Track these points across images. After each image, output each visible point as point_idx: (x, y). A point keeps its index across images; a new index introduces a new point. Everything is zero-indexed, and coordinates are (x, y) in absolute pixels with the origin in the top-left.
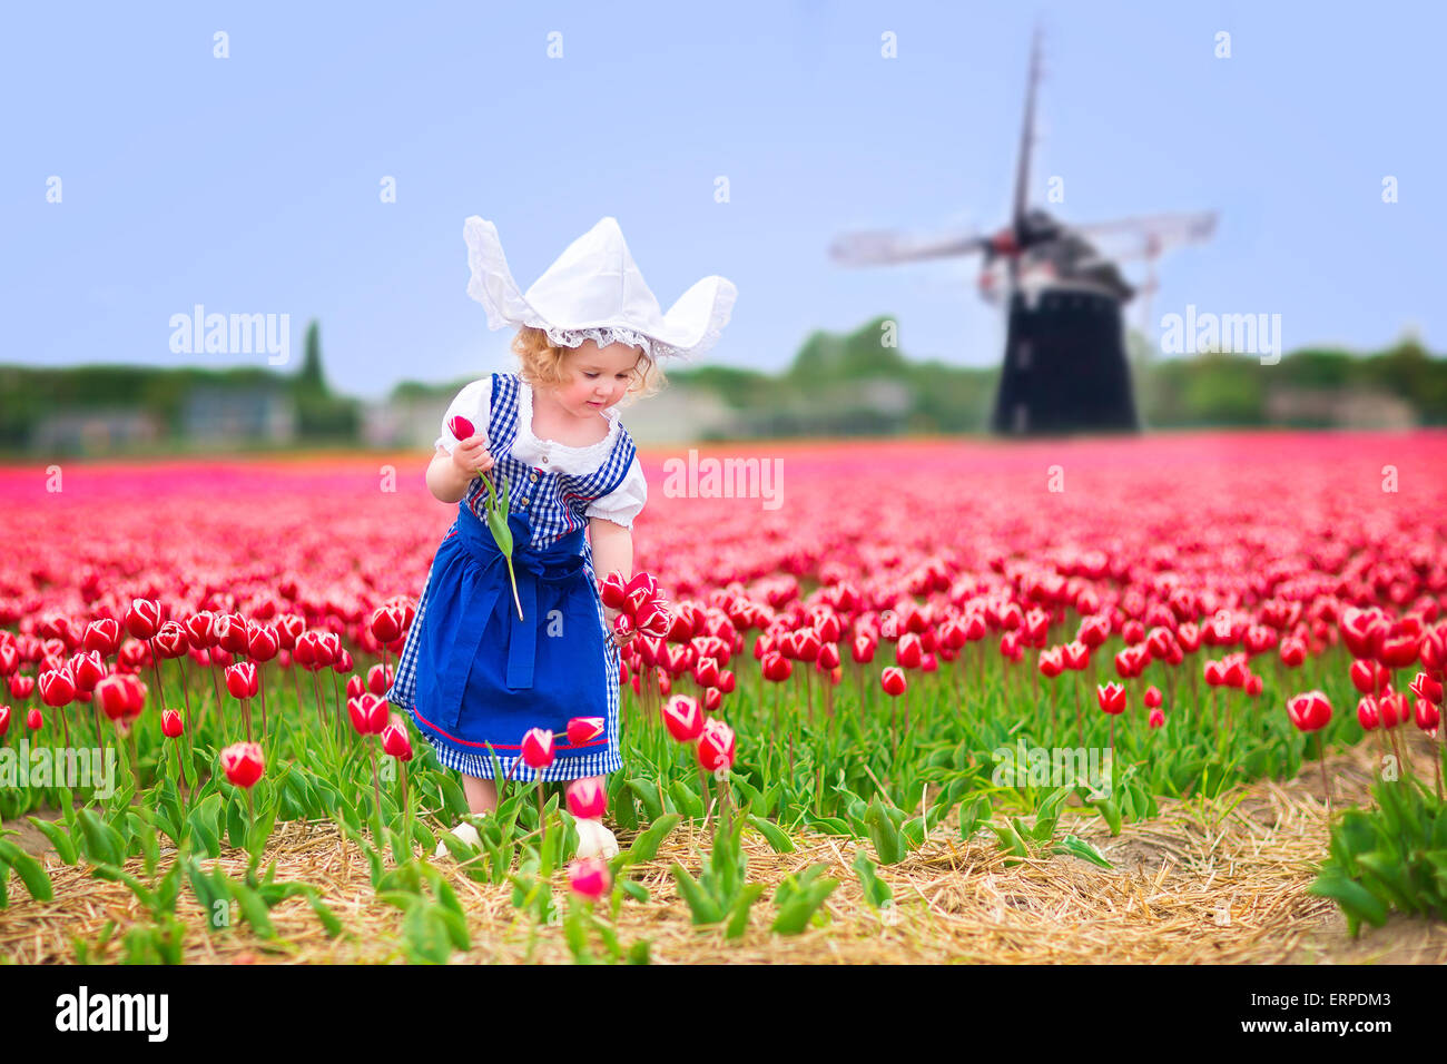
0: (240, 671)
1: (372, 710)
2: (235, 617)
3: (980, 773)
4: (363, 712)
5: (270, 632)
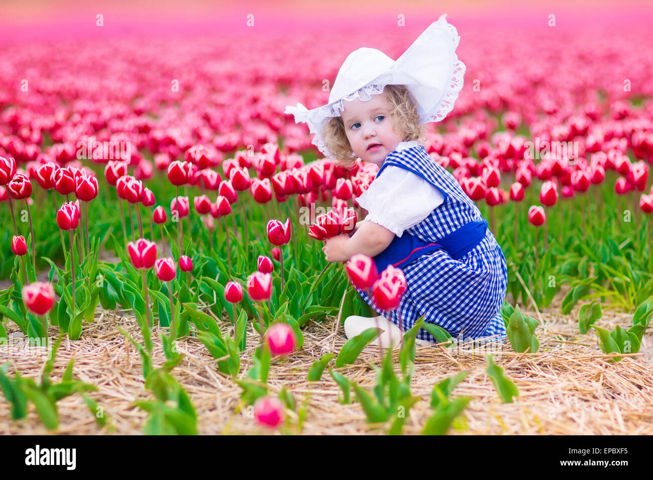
0: (65, 212)
1: (145, 251)
2: (67, 170)
3: (596, 282)
4: (138, 253)
5: (91, 180)
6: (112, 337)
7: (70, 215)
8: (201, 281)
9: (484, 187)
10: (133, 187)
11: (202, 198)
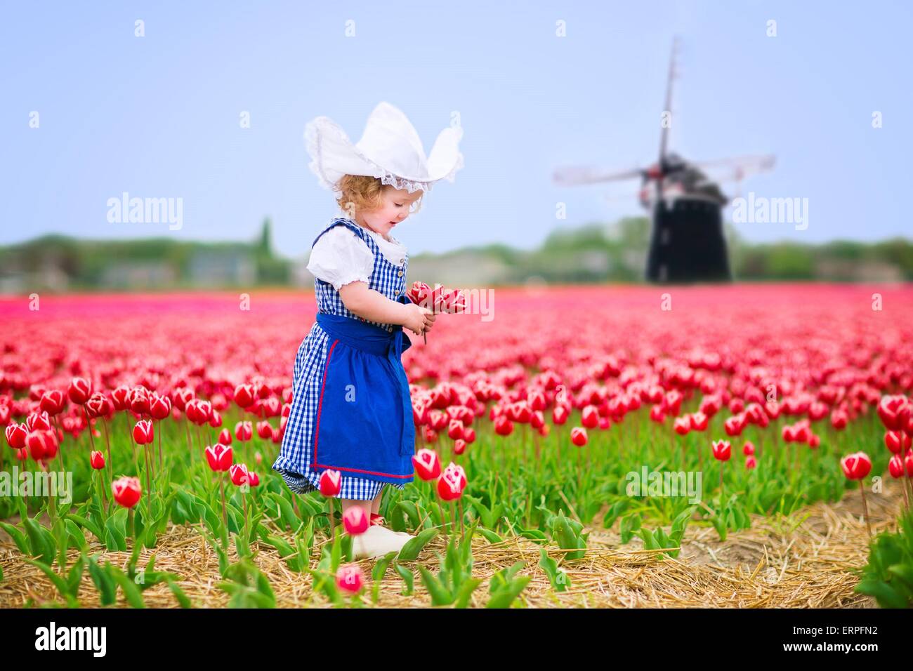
0: (141, 426)
1: (221, 455)
4: (215, 457)
5: (164, 400)
6: (186, 545)
7: (146, 430)
8: (266, 497)
9: (530, 411)
10: (202, 408)
11: (265, 424)
